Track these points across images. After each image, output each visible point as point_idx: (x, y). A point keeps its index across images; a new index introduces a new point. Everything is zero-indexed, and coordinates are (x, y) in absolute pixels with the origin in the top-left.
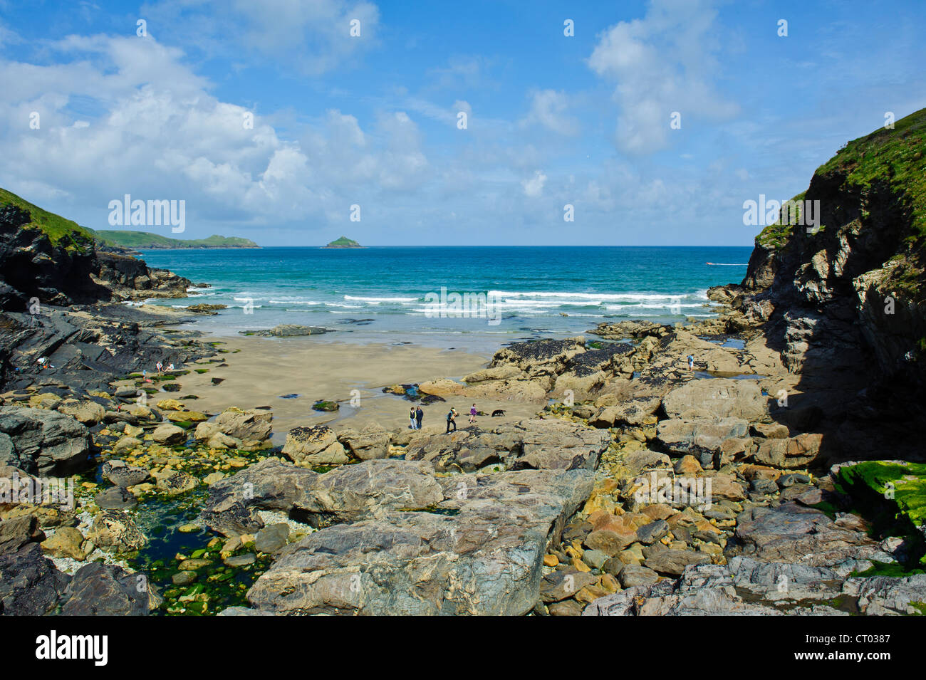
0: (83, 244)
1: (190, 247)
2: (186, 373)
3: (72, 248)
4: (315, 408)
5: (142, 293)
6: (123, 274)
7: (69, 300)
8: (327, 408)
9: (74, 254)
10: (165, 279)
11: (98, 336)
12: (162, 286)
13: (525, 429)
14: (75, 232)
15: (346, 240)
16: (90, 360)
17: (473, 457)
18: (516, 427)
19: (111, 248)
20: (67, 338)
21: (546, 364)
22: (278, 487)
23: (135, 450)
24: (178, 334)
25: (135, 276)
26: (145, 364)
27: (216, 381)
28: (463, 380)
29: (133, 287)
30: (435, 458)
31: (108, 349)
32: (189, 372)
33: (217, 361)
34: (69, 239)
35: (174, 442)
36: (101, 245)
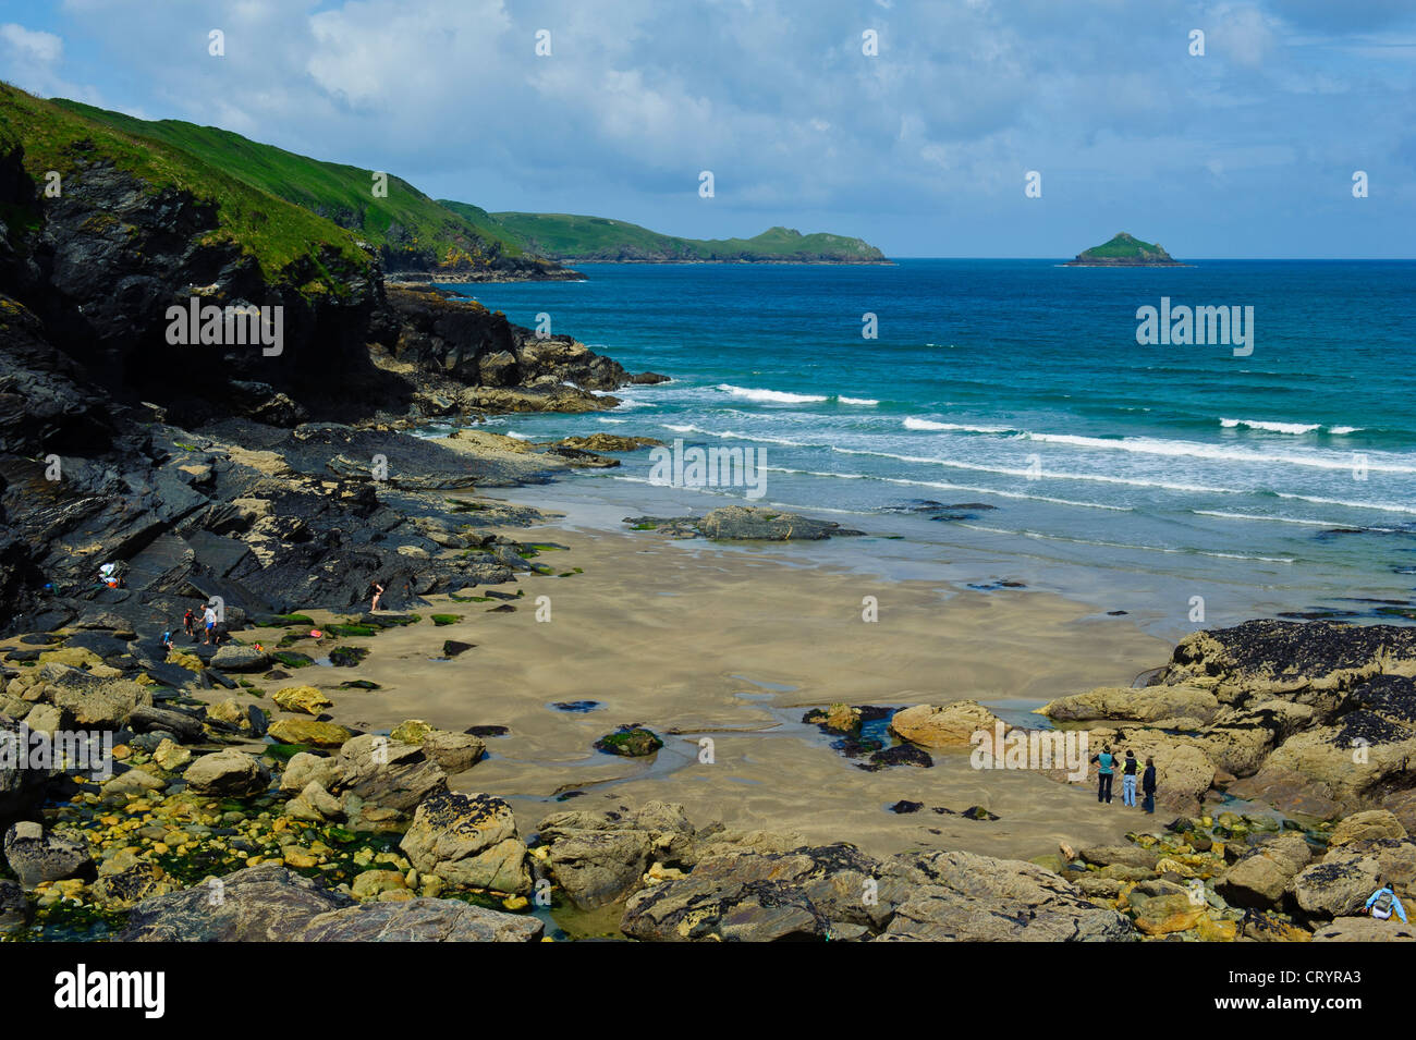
0: (346, 276)
1: (714, 258)
2: (406, 622)
3: (318, 286)
4: (598, 745)
5: (487, 394)
6: (452, 346)
7: (299, 411)
8: (624, 748)
9: (322, 300)
10: (561, 360)
11: (252, 518)
12: (545, 379)
13: (933, 875)
14: (328, 248)
15: (1132, 242)
16: (211, 574)
17: (750, 926)
18: (921, 866)
19: (514, 260)
20: (176, 520)
21: (1299, 692)
22: (239, 927)
23: (141, 801)
24: (481, 515)
25: (480, 353)
26: (328, 592)
27: (453, 649)
28: (1043, 710)
29: (472, 379)
30: (674, 913)
31: (259, 551)
32: (414, 620)
33: (501, 596)
34: (313, 266)
35: (226, 789)
36: (492, 253)
